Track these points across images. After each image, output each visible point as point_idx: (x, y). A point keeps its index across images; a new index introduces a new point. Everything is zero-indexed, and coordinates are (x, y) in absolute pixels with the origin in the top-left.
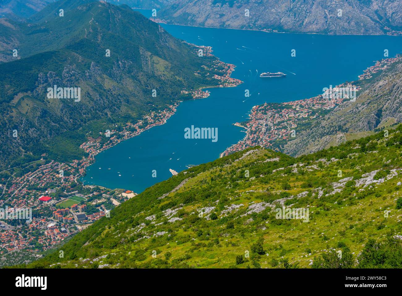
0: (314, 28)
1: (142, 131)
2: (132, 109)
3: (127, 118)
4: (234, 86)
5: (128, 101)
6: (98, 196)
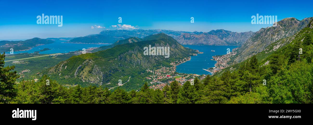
2: (180, 56)
3: (180, 58)
4: (202, 53)
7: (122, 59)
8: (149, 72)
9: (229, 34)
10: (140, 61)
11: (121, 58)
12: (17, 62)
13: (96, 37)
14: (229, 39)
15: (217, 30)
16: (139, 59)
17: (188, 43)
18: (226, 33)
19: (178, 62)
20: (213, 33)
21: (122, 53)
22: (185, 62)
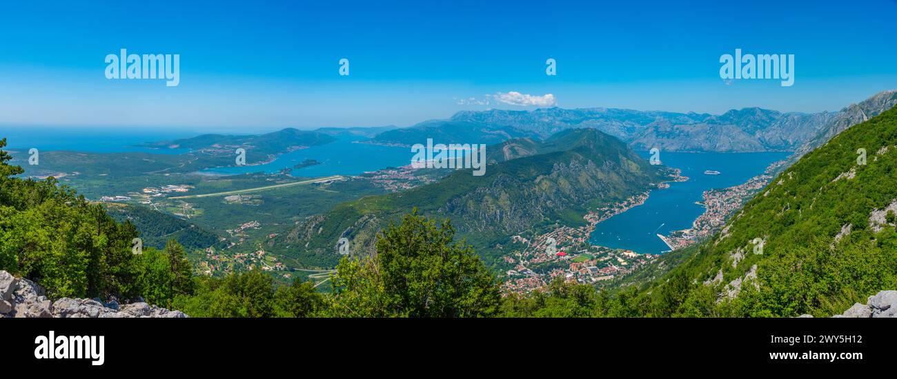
0: (723, 149)
1: (627, 208)
2: (618, 193)
3: (615, 199)
4: (685, 180)
6: (604, 254)
7: (456, 211)
8: (519, 242)
9: (772, 119)
10: (502, 213)
11: (452, 209)
12: (236, 198)
13: (439, 131)
14: (770, 133)
15: (744, 110)
16: (499, 207)
17: (664, 146)
18: (764, 118)
19: (606, 211)
20: (731, 117)
21: (459, 196)
22: (626, 209)
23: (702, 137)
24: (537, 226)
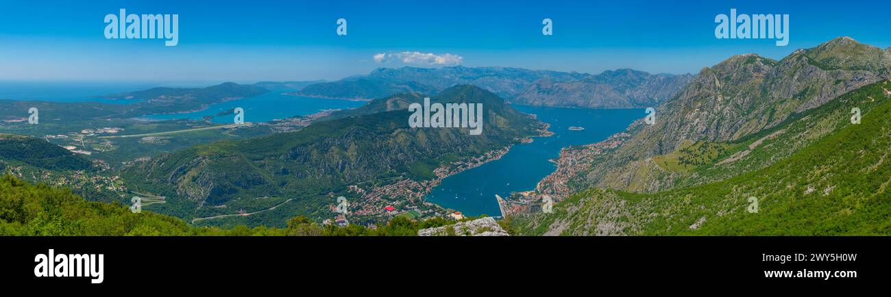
0: (595, 105)
1: (482, 163)
2: (478, 148)
3: (474, 153)
4: (549, 136)
5: (475, 142)
7: (298, 159)
9: (641, 79)
10: (344, 163)
11: (294, 157)
12: (150, 138)
14: (638, 92)
15: (618, 70)
16: (344, 157)
17: (544, 101)
18: (635, 78)
19: (459, 165)
20: (606, 77)
21: (305, 145)
22: (480, 163)
23: (578, 94)
24: (381, 177)
